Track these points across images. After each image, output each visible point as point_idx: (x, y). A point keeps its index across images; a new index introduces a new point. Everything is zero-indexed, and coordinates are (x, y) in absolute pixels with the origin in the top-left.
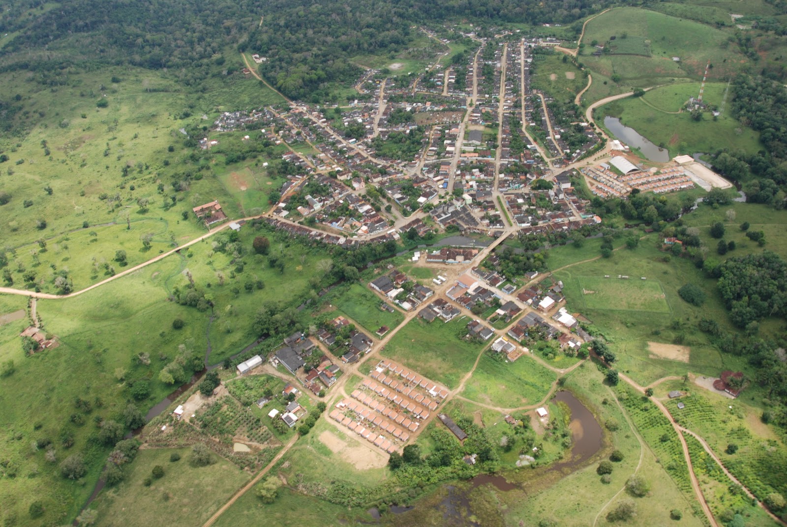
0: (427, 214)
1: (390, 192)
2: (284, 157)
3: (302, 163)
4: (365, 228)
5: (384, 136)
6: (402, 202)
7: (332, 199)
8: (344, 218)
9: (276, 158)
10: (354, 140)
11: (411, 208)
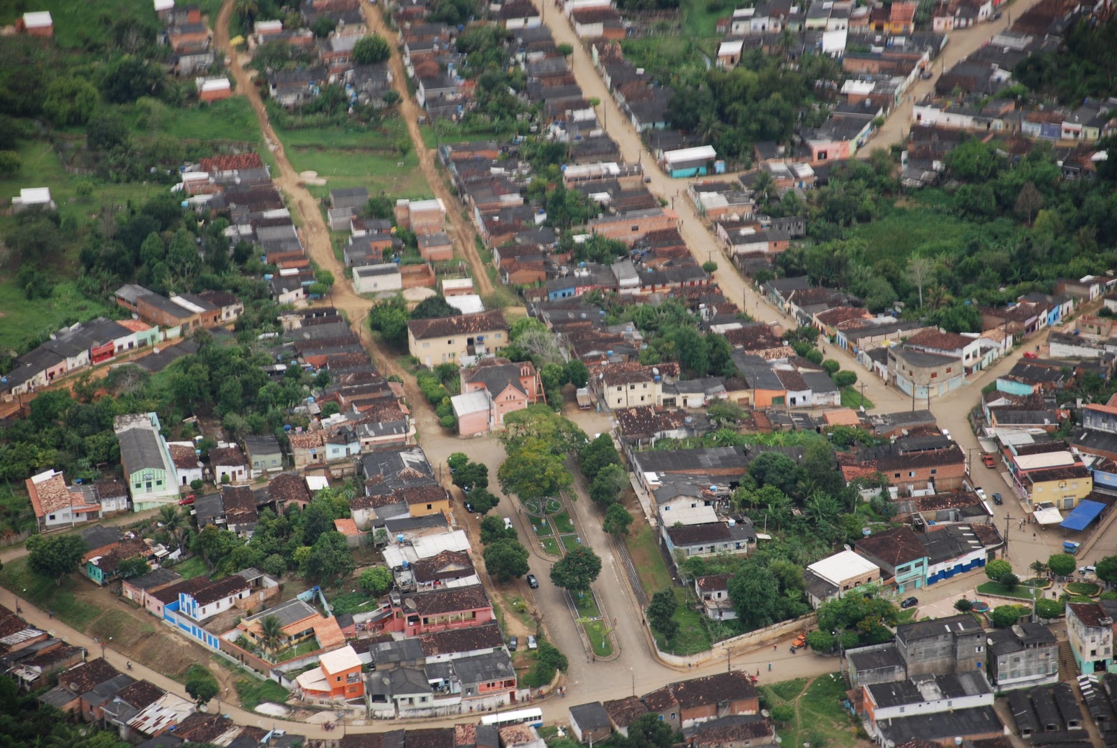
0: (829, 667)
1: (651, 477)
2: (191, 175)
3: (267, 234)
4: (343, 659)
5: (921, 159)
6: (700, 552)
7: (271, 462)
8: (271, 583)
9: (133, 176)
10: (707, 152)
11: (737, 601)
